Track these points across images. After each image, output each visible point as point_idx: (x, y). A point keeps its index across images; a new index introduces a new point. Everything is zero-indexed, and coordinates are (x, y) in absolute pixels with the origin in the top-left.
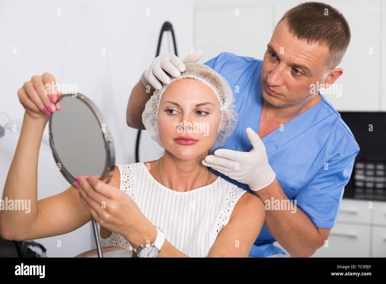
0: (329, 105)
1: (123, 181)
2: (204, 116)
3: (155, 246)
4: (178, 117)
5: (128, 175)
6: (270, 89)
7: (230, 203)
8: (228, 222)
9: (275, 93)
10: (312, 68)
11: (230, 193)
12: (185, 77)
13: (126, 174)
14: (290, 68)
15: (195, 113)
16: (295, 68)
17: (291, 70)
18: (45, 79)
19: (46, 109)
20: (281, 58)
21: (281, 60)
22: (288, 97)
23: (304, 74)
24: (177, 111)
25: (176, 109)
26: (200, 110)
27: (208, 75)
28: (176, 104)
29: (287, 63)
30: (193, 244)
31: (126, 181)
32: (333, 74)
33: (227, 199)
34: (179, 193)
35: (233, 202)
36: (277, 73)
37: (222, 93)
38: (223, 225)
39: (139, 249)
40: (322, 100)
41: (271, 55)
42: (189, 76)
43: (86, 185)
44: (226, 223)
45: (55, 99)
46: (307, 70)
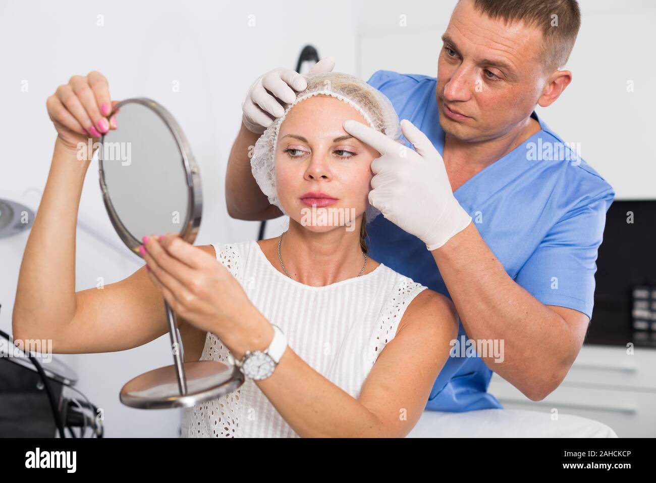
0: (554, 137)
2: (348, 157)
3: (270, 353)
4: (305, 160)
5: (229, 258)
6: (449, 109)
7: (398, 305)
8: (395, 335)
9: (458, 115)
10: (515, 66)
11: (400, 290)
12: (315, 93)
13: (225, 257)
14: (480, 70)
15: (333, 153)
16: (487, 68)
17: (483, 73)
18: (92, 81)
19: (93, 128)
20: (463, 53)
21: (464, 57)
22: (482, 121)
23: (504, 77)
24: (303, 151)
25: (301, 148)
26: (340, 148)
27: (355, 90)
28: (303, 139)
29: (474, 60)
30: (335, 371)
32: (556, 82)
33: (394, 299)
34: (314, 289)
35: (404, 303)
36: (459, 79)
37: (379, 119)
38: (386, 340)
39: (244, 358)
40: (541, 129)
41: (448, 52)
42: (322, 92)
43: (156, 249)
44: (391, 336)
45: (109, 111)
46: (507, 69)
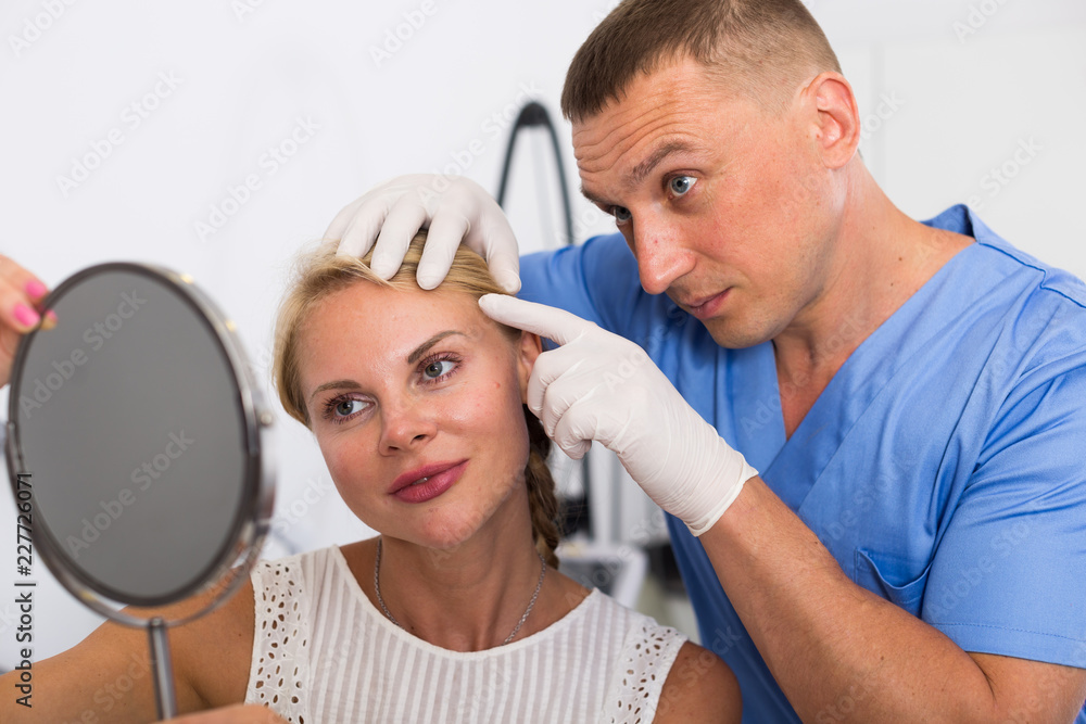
1: (265, 623)
5: (281, 600)
7: (644, 684)
11: (639, 646)
13: (274, 597)
31: (275, 623)
35: (654, 677)
40: (975, 241)
